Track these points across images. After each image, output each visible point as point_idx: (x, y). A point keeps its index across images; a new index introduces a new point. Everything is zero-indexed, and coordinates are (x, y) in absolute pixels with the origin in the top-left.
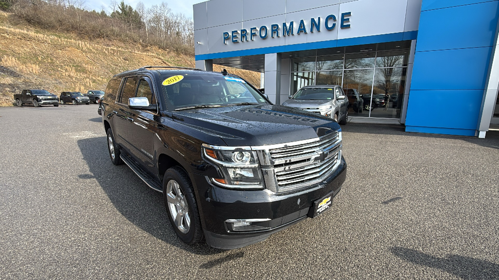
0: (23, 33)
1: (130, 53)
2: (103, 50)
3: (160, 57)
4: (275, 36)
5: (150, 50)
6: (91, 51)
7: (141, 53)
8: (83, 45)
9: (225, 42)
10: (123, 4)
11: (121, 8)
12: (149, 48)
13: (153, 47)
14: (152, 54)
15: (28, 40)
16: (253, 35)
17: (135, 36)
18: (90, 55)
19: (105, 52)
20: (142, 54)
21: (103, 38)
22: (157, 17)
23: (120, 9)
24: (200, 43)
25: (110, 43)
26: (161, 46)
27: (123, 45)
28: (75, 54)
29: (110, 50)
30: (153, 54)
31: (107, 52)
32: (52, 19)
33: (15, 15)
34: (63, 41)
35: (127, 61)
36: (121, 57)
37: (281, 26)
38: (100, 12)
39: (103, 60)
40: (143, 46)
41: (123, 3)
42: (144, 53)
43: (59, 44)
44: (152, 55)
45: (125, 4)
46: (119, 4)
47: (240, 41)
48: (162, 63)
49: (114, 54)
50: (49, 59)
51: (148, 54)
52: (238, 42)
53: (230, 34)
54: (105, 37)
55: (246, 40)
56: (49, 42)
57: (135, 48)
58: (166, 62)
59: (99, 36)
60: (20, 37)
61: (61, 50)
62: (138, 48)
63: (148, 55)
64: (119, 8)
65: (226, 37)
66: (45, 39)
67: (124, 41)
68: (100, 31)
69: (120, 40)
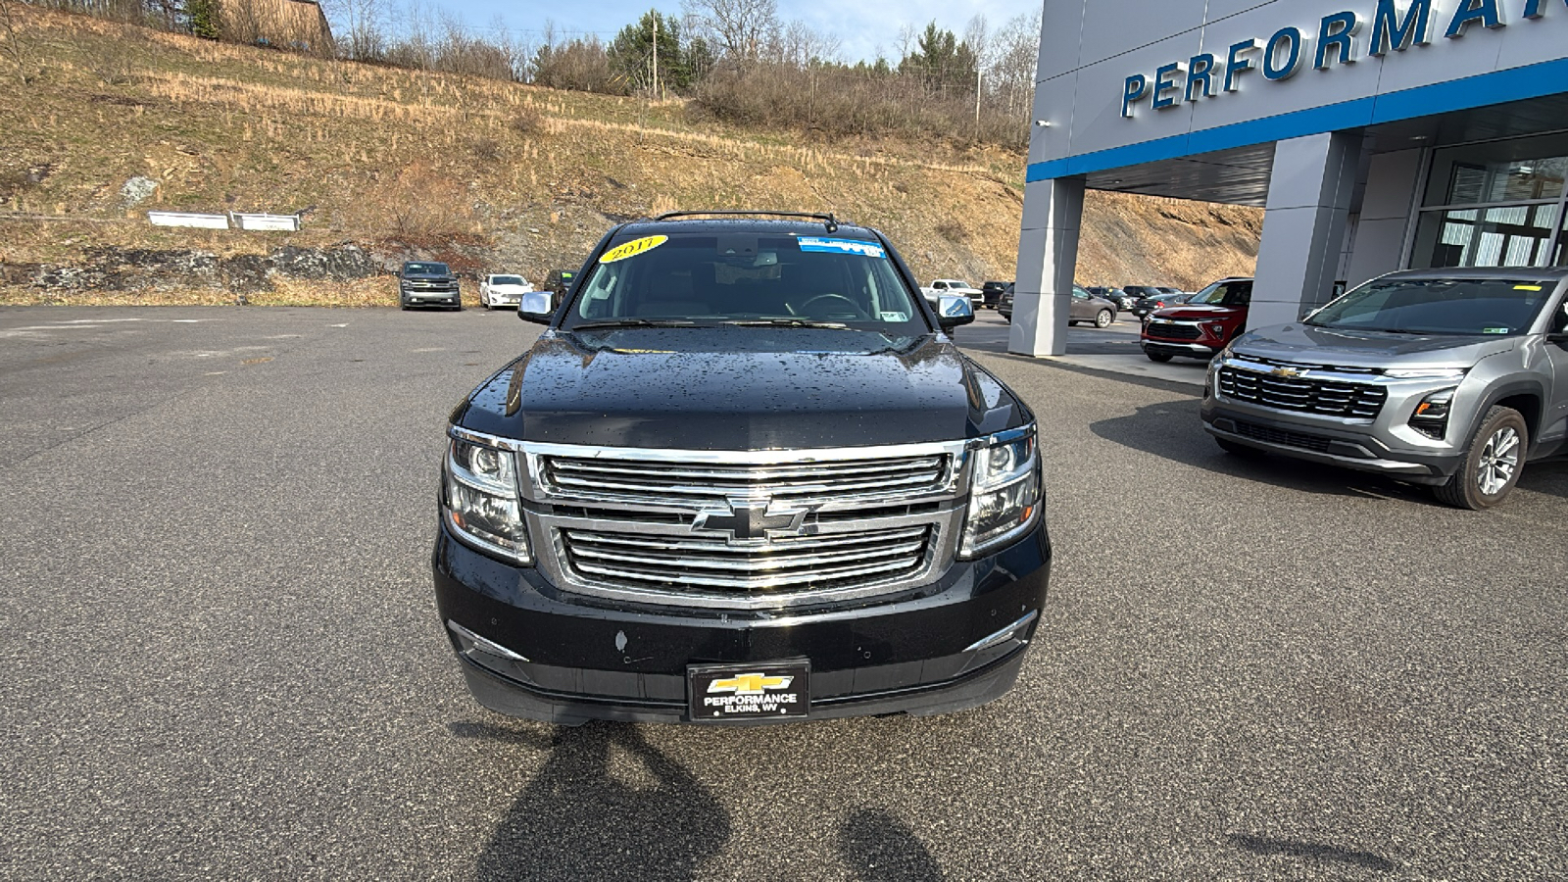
0: (699, 142)
1: (916, 169)
2: (852, 166)
3: (1000, 175)
4: (1335, 62)
5: (975, 157)
6: (823, 174)
7: (948, 168)
8: (808, 159)
9: (1128, 109)
10: (931, 30)
11: (925, 42)
12: (972, 149)
13: (983, 146)
14: (976, 168)
15: (705, 157)
16: (1237, 69)
17: (941, 119)
18: (819, 183)
19: (854, 172)
20: (950, 171)
21: (860, 133)
22: (1018, 53)
23: (923, 46)
24: (1048, 124)
25: (875, 147)
26: (1008, 141)
27: (904, 148)
28: (788, 182)
29: (868, 165)
30: (982, 169)
31: (858, 172)
32: (760, 100)
33: (697, 101)
34: (770, 152)
35: (904, 194)
36: (891, 184)
37: (1365, 18)
38: (873, 65)
39: (845, 195)
40: (955, 147)
41: (934, 27)
42: (956, 168)
43: (760, 159)
44: (977, 173)
45: (937, 30)
46: (921, 31)
47: (1183, 102)
48: (1000, 195)
49: (875, 175)
50: (734, 197)
51: (966, 169)
52: (1176, 106)
53: (1150, 79)
54: (865, 131)
55: (1206, 93)
56: (743, 156)
57: (935, 155)
58: (1015, 192)
59: (851, 131)
60: (691, 151)
61: (761, 174)
62: (942, 155)
63: (967, 173)
64: (921, 42)
65: (1135, 92)
66: (735, 150)
67: (908, 138)
68: (854, 116)
69: (899, 136)
